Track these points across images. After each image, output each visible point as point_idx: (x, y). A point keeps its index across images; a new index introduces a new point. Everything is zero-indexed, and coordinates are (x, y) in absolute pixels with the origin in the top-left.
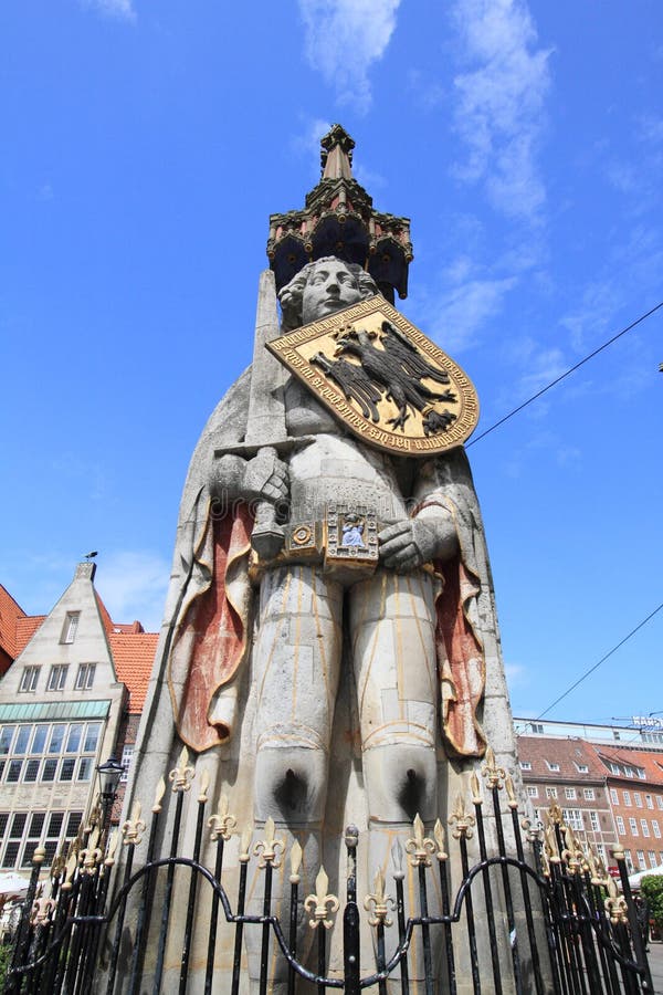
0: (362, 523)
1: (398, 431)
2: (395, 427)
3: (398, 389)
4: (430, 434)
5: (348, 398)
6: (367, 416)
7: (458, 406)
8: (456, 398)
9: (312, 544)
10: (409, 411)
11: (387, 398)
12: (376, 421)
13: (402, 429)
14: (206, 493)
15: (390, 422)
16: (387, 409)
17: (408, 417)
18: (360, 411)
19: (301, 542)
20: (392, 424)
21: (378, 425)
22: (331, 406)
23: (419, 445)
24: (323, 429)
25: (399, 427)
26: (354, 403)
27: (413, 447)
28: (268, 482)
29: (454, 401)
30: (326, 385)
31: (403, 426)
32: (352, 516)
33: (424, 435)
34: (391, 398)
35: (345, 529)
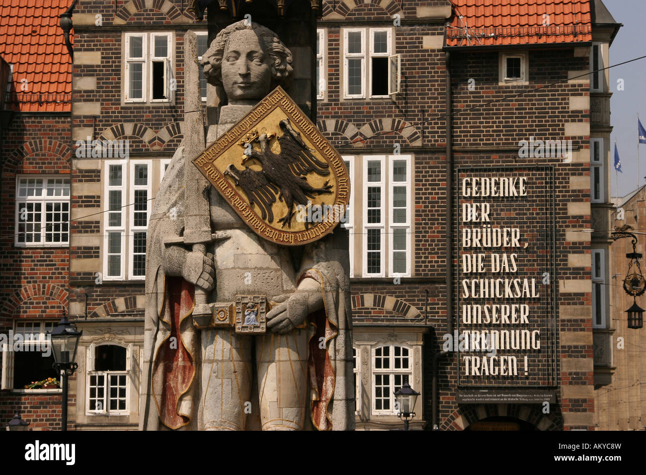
0: (256, 309)
1: (286, 228)
3: (287, 192)
4: (310, 226)
5: (252, 204)
6: (264, 218)
7: (333, 196)
8: (332, 190)
9: (227, 322)
10: (295, 208)
11: (280, 198)
12: (271, 221)
14: (161, 272)
16: (279, 209)
18: (260, 214)
19: (222, 319)
20: (282, 223)
22: (239, 213)
23: (300, 237)
25: (287, 225)
26: (256, 208)
27: (296, 240)
28: (200, 277)
29: (330, 193)
31: (289, 224)
32: (249, 305)
33: (304, 229)
34: (283, 199)
35: (246, 313)
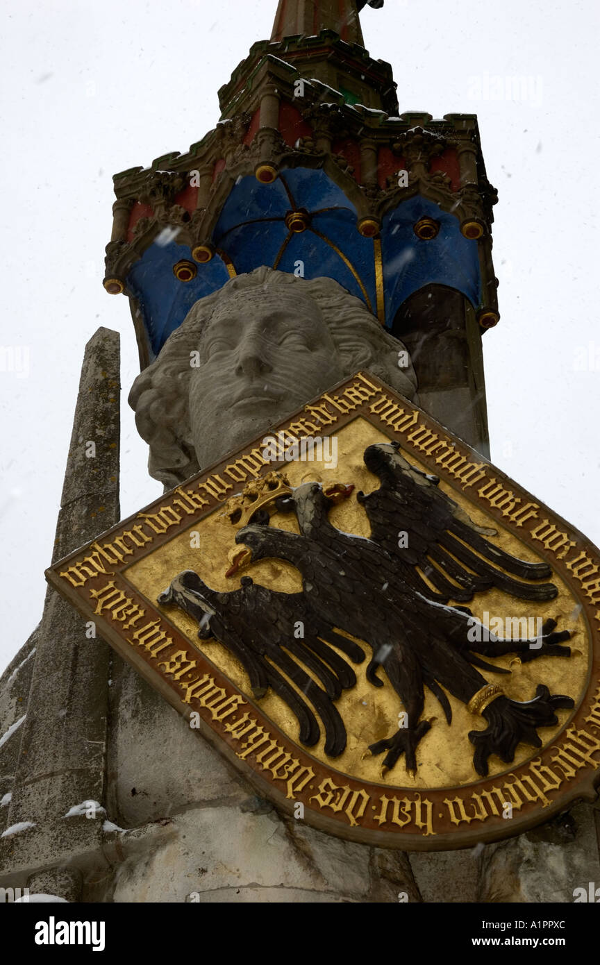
1: (399, 776)
2: (390, 765)
4: (495, 769)
5: (261, 695)
6: (310, 742)
8: (573, 645)
10: (432, 708)
11: (372, 676)
13: (412, 766)
15: (376, 749)
16: (371, 709)
17: (427, 727)
20: (383, 756)
21: (341, 766)
23: (457, 812)
24: (199, 794)
25: (401, 763)
26: (278, 709)
29: (568, 654)
30: (205, 666)
33: (473, 778)
34: (384, 676)
